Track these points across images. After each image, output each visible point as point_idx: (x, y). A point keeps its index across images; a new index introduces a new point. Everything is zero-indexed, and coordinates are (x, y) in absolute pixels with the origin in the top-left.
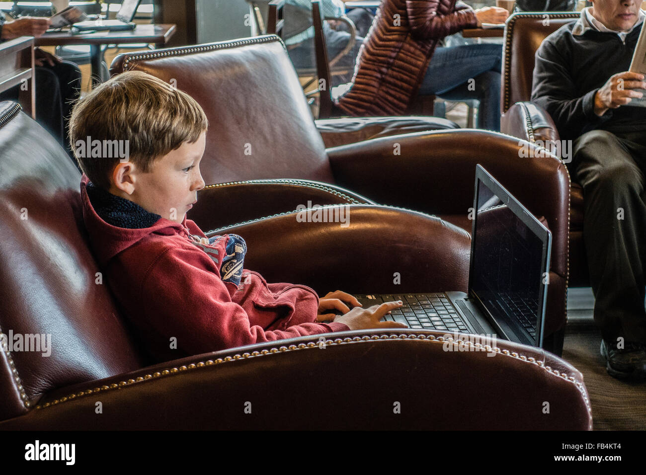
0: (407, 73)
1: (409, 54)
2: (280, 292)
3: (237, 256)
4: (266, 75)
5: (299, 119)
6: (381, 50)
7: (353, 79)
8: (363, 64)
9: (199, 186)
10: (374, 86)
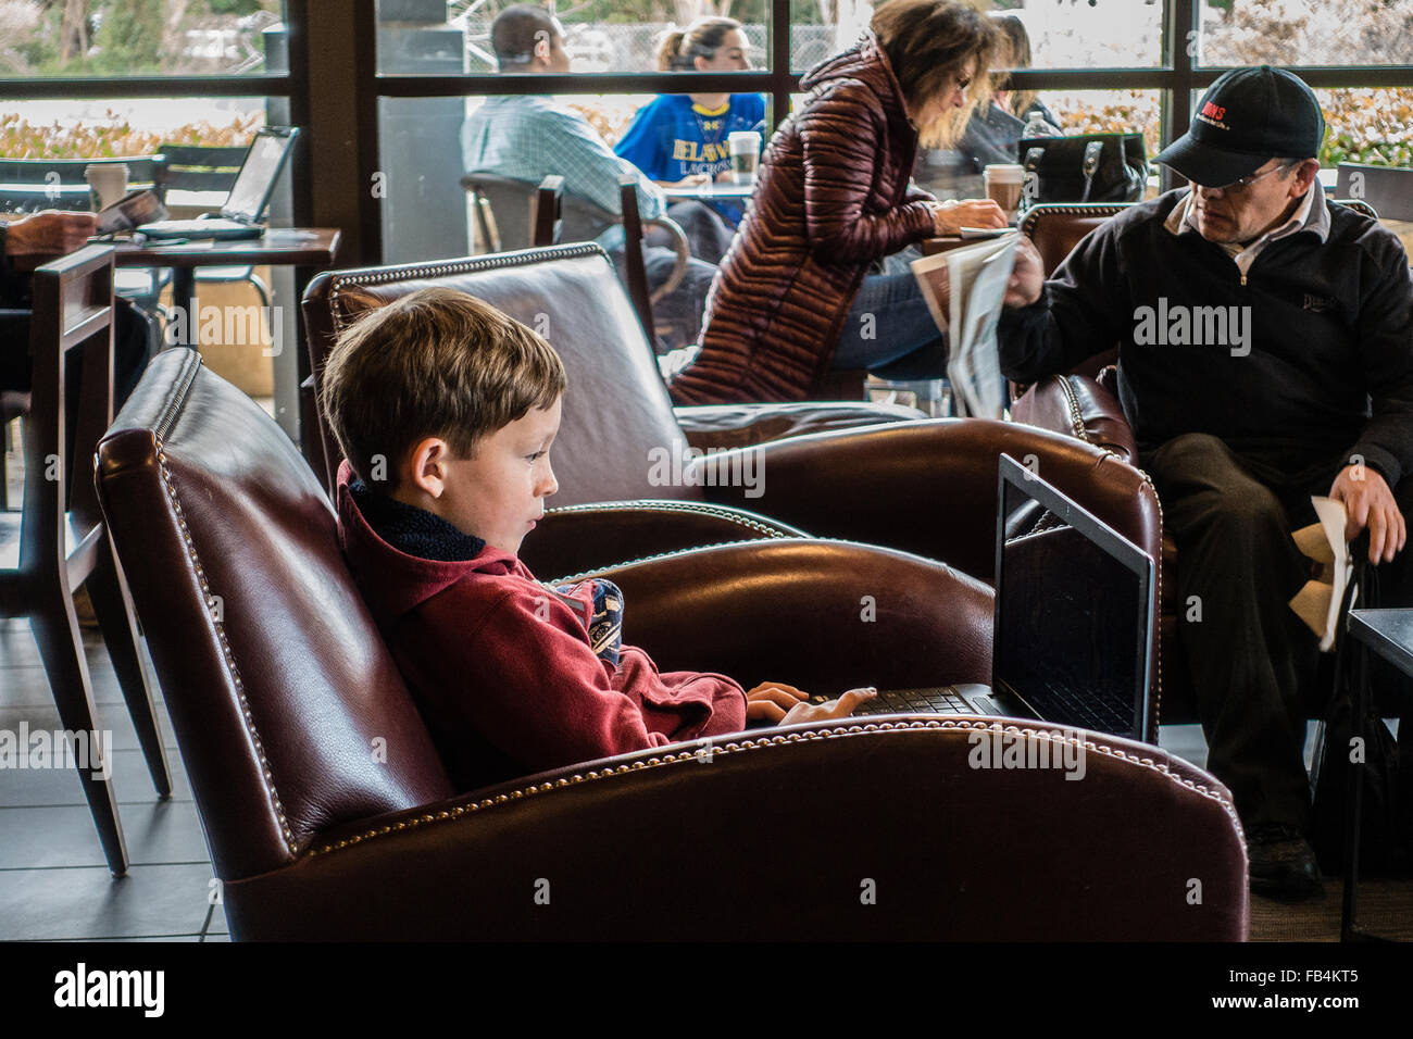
0: (805, 328)
1: (811, 290)
2: (678, 686)
3: (611, 616)
4: (586, 318)
5: (647, 400)
6: (756, 282)
7: (701, 340)
8: (719, 309)
9: (548, 489)
10: (741, 354)
